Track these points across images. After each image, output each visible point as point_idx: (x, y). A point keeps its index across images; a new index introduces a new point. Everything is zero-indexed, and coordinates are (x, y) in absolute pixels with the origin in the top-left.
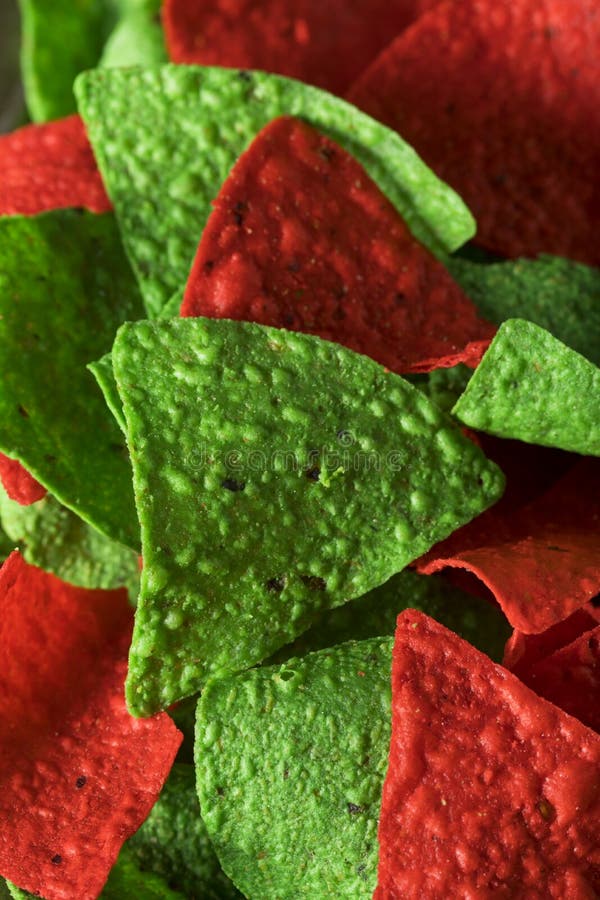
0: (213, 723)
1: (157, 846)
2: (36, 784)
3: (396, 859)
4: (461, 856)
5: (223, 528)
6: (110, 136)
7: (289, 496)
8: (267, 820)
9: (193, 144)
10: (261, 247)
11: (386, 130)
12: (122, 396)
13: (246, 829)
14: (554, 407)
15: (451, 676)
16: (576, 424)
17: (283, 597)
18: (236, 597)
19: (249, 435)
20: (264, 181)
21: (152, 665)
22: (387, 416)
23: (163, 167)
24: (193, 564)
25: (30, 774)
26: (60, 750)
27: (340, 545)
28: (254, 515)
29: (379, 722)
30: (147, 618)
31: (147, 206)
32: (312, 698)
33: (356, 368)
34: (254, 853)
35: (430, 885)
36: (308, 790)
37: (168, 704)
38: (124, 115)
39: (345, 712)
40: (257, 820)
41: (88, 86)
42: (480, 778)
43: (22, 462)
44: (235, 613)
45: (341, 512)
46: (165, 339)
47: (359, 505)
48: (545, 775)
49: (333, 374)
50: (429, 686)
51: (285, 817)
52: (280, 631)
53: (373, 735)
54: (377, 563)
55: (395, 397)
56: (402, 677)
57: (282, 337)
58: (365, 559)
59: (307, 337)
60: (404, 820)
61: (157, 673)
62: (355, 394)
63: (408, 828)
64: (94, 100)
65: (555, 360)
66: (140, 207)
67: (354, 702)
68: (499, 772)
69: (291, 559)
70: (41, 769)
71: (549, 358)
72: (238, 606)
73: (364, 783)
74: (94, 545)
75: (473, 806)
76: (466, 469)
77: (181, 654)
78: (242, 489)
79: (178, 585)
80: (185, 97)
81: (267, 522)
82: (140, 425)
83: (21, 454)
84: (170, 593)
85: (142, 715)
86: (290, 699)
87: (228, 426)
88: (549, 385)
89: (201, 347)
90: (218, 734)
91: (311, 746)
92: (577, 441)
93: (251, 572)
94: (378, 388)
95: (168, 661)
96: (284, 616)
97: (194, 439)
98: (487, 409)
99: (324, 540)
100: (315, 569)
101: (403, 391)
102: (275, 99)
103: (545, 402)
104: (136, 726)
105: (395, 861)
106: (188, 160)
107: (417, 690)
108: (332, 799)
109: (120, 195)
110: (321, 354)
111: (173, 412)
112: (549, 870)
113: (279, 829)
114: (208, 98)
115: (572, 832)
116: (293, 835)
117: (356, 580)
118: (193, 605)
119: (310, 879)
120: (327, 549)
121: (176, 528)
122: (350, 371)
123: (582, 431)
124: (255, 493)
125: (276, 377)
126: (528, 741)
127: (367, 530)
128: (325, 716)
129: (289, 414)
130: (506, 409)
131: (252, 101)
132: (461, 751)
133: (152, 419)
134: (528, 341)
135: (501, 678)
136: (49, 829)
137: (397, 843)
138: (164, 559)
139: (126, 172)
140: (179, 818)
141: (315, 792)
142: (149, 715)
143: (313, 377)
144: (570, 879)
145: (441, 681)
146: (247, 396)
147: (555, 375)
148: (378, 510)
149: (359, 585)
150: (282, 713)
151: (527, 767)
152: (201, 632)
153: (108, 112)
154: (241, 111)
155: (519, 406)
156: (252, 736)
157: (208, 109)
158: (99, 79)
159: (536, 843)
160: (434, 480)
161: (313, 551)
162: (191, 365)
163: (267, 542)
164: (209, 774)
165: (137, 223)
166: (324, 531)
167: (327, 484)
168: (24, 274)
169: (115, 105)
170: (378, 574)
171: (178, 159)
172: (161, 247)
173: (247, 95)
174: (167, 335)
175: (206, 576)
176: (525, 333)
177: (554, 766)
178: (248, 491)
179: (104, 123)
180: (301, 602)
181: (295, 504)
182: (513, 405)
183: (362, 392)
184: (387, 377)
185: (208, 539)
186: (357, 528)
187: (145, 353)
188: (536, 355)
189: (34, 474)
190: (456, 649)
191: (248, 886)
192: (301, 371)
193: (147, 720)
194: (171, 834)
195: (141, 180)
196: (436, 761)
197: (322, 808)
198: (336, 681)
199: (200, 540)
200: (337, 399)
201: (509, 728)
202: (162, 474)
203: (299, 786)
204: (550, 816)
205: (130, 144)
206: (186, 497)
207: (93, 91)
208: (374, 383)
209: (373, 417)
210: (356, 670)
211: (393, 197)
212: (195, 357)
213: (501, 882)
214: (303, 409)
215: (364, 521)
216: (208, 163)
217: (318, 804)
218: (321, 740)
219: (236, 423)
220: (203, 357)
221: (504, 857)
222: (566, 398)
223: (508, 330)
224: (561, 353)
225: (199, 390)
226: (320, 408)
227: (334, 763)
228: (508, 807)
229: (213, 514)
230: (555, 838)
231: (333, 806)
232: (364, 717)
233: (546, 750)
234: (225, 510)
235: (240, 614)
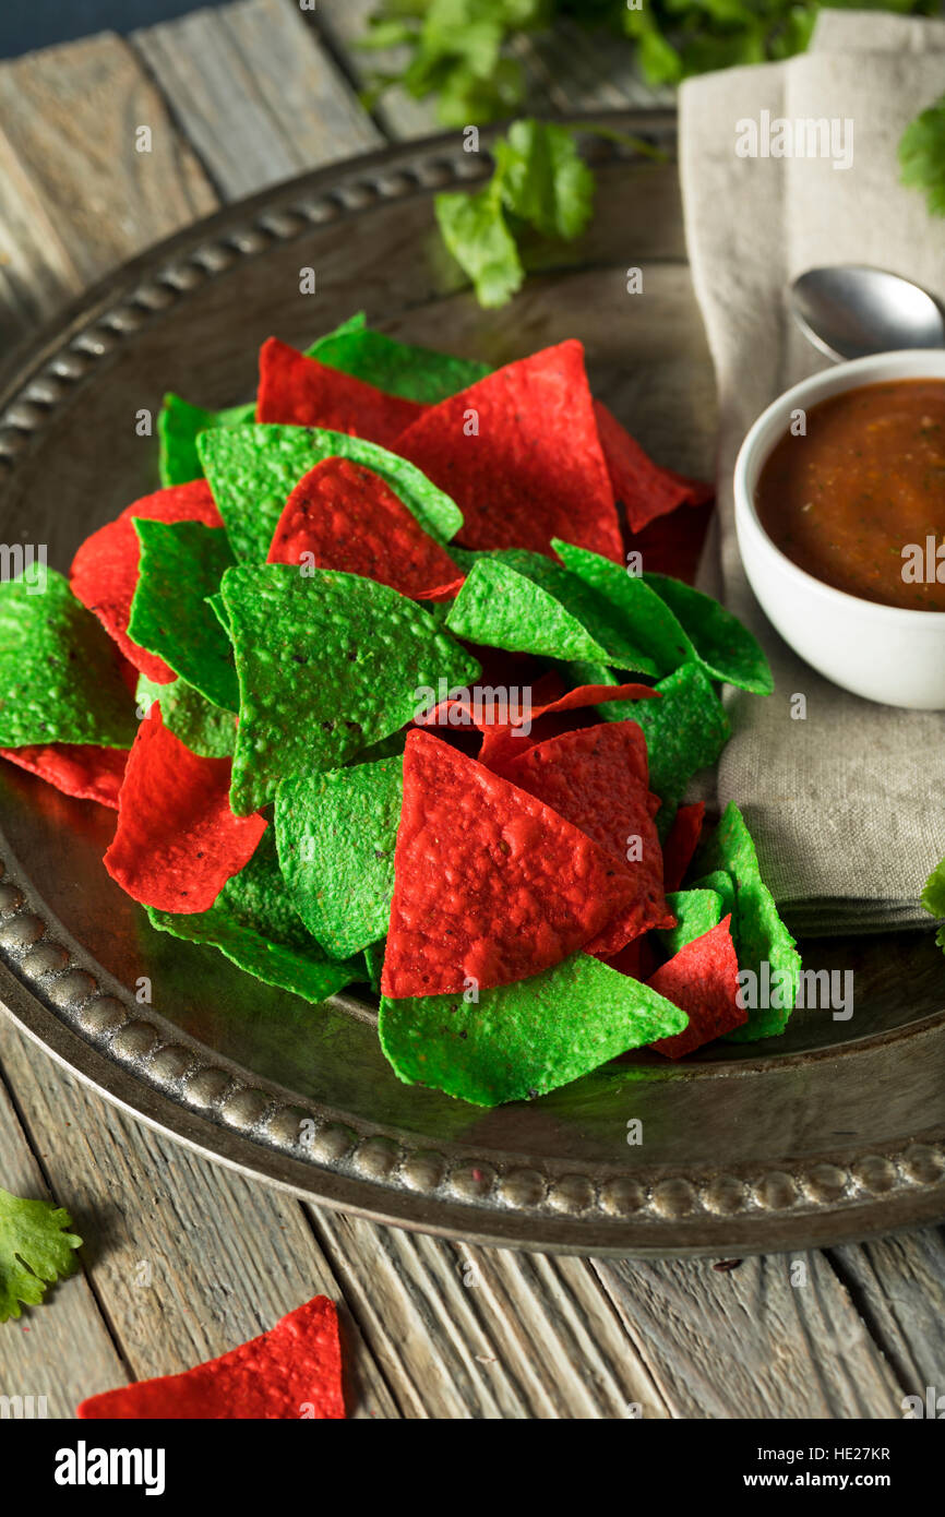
0: (286, 799)
1: (251, 913)
2: (170, 857)
3: (406, 878)
4: (449, 876)
5: (293, 685)
6: (220, 473)
7: (337, 670)
8: (323, 865)
9: (275, 477)
10: (319, 527)
11: (402, 461)
12: (227, 607)
13: (309, 875)
14: (512, 616)
15: (441, 767)
16: (526, 626)
17: (333, 734)
18: (302, 732)
19: (310, 630)
20: (321, 488)
21: (247, 779)
22: (402, 623)
23: (255, 493)
24: (274, 706)
25: (166, 852)
26: (186, 840)
27: (371, 703)
28: (314, 679)
29: (395, 798)
30: (244, 743)
31: (244, 516)
32: (352, 785)
33: (381, 594)
34: (315, 893)
35: (428, 892)
36: (349, 842)
37: (258, 807)
38: (229, 460)
39: (373, 792)
40: (316, 866)
41: (205, 441)
42: (461, 827)
43: (161, 656)
44: (301, 744)
45: (371, 682)
46: (255, 576)
47: (383, 679)
48: (504, 825)
49: (366, 597)
50: (428, 772)
51: (334, 864)
52: (332, 758)
53: (391, 806)
54: (396, 716)
55: (407, 612)
56: (410, 768)
57: (333, 575)
58: (388, 713)
59: (349, 574)
60: (411, 854)
61: (251, 784)
62: (380, 609)
63: (413, 857)
64: (209, 450)
65: (512, 584)
66: (240, 518)
67: (379, 786)
68: (473, 823)
69: (339, 710)
70: (174, 849)
71: (507, 582)
72: (303, 739)
73: (387, 836)
74: (209, 736)
75: (456, 844)
76: (455, 661)
77: (265, 772)
78: (306, 661)
79: (265, 721)
80: (269, 446)
81: (322, 684)
82: (239, 623)
83: (160, 652)
84: (259, 724)
85: (240, 814)
86: (337, 784)
87: (296, 624)
88: (508, 600)
89: (279, 580)
90: (290, 806)
91: (350, 813)
92: (528, 641)
93: (312, 716)
94: (396, 606)
95: (258, 776)
96: (334, 749)
97: (273, 631)
98: (468, 620)
99: (360, 699)
100: (354, 717)
101: (413, 609)
102: (329, 446)
103: (505, 613)
104: (237, 822)
105: (406, 879)
106: (272, 488)
107: (419, 774)
108: (365, 848)
109: (226, 511)
110: (358, 585)
111: (260, 615)
112: (508, 888)
113: (331, 873)
114: (285, 446)
115: (522, 864)
116: (340, 877)
117: (382, 727)
118: (273, 735)
119: (352, 910)
120: (363, 705)
121: (263, 682)
122: (377, 595)
123: (530, 633)
124: (313, 664)
125: (328, 598)
126: (492, 805)
127: (389, 695)
128: (360, 793)
129: (336, 619)
130: (480, 619)
131: (315, 449)
132: (448, 810)
133: (247, 619)
134: (494, 572)
135: (474, 767)
136: (179, 879)
137: (407, 868)
138: (255, 701)
139: (230, 497)
140: (266, 895)
141: (354, 844)
142: (245, 814)
143: (352, 598)
144: (522, 894)
145: (435, 770)
146: (310, 607)
147: (511, 594)
148: (397, 682)
149: (384, 731)
150: (332, 792)
151: (491, 820)
152: (279, 756)
153: (218, 457)
154: (307, 455)
155: (489, 617)
156: (312, 807)
157: (285, 454)
158: (212, 436)
159: (499, 869)
160: (434, 666)
161: (353, 705)
162: (273, 590)
163: (323, 697)
164: (284, 834)
165: (238, 528)
166: (361, 694)
167: (362, 662)
168: (162, 552)
169: (223, 453)
170: (396, 723)
171: (265, 487)
172: (254, 542)
173: (311, 444)
174: (257, 574)
175: (283, 715)
176: (491, 567)
177: (509, 819)
178: (310, 663)
179: (216, 465)
180: (346, 739)
181: (341, 675)
182: (485, 616)
183: (385, 608)
184: (402, 599)
185: (284, 691)
186: (383, 693)
187: (243, 585)
188: (498, 581)
189: (169, 665)
190: (445, 750)
191: (312, 922)
192: (345, 595)
193: (243, 819)
194: (261, 906)
195: (241, 501)
196: (432, 816)
197: (357, 856)
198: (367, 775)
199: (278, 691)
200: (368, 612)
201: (480, 797)
202: (253, 651)
203: (343, 840)
204: (507, 852)
205: (233, 478)
206: (268, 664)
207: (209, 444)
208: (393, 602)
209: (392, 624)
210: (380, 768)
211: (409, 505)
212: (274, 585)
213: (475, 892)
214: (347, 616)
215: (387, 689)
216: (285, 490)
217: (356, 852)
218: (357, 809)
219: (301, 623)
220: (280, 585)
221: (477, 876)
222: (519, 609)
223: (480, 566)
224: (515, 578)
225: (278, 604)
226: (357, 616)
227: (366, 824)
228: (480, 844)
229: (287, 675)
230: (511, 867)
231: (364, 853)
232: (385, 794)
233: (504, 810)
234: (294, 673)
235: (305, 745)
